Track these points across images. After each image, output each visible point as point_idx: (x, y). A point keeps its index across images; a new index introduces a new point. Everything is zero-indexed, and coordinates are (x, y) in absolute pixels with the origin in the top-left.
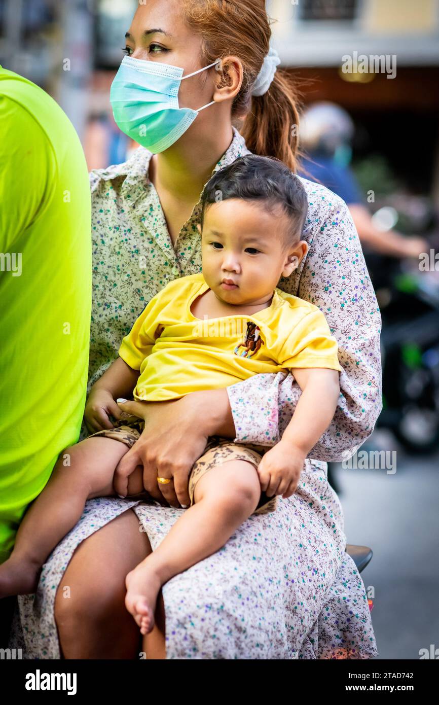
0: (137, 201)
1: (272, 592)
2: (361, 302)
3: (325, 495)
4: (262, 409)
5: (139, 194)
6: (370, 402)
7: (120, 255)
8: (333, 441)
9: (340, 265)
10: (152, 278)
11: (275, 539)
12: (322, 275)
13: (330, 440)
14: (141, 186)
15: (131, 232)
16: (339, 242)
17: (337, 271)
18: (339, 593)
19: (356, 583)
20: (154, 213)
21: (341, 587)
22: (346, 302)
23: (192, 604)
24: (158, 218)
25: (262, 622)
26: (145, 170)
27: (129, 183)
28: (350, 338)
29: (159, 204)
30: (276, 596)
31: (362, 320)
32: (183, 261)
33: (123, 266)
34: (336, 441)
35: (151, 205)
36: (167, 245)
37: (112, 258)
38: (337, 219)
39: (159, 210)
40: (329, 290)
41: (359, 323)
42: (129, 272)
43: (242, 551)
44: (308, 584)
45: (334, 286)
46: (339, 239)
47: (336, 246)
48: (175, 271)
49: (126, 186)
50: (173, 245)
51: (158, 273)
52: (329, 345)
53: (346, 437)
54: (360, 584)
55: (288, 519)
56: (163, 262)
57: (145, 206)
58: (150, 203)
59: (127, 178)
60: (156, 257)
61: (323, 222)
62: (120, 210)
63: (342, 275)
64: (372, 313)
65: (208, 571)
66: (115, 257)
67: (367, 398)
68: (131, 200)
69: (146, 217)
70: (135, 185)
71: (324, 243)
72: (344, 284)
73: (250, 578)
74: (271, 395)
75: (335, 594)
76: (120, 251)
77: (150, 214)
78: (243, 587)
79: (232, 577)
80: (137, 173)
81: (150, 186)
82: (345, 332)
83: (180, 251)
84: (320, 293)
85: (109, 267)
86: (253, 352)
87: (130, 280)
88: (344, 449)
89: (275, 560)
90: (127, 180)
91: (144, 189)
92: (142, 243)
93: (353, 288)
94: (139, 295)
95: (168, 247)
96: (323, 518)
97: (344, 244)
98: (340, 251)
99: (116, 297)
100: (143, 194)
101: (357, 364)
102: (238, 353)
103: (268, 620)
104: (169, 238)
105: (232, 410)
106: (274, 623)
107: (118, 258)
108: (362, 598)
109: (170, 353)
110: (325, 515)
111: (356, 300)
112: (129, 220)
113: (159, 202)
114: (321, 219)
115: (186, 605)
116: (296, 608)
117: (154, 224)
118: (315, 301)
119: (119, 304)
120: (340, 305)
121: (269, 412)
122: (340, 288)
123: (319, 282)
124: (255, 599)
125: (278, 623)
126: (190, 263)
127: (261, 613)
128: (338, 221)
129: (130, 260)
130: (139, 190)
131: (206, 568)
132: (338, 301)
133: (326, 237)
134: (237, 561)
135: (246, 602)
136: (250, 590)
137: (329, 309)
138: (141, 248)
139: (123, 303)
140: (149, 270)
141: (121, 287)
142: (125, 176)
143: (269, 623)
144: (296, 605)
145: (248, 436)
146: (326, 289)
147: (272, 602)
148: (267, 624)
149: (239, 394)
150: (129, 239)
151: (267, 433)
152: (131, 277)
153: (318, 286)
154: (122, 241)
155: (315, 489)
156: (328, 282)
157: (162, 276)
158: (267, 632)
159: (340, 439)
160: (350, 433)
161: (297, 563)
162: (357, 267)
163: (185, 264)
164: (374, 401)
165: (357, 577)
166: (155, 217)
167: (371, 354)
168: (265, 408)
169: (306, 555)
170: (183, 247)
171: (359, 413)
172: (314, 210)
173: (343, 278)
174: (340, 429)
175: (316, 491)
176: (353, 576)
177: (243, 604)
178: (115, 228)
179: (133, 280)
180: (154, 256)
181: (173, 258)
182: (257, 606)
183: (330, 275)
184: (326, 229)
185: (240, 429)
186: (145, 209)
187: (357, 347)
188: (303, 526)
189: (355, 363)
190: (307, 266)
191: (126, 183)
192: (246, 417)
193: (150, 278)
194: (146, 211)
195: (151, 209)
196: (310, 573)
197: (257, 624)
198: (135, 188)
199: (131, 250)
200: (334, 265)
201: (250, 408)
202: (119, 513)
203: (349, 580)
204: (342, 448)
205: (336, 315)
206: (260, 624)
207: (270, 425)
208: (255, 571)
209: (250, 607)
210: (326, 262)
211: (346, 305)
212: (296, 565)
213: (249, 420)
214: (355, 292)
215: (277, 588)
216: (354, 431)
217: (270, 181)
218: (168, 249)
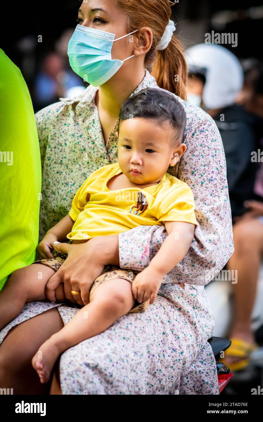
0: (85, 117)
1: (135, 360)
2: (215, 182)
3: (196, 306)
4: (139, 247)
5: (87, 113)
6: (214, 245)
7: (75, 153)
8: (190, 270)
9: (203, 157)
10: (93, 166)
11: (143, 328)
12: (191, 164)
13: (188, 269)
14: (88, 108)
15: (82, 137)
16: (203, 143)
17: (200, 161)
18: (196, 368)
19: (210, 361)
20: (95, 125)
21: (200, 364)
22: (205, 181)
23: (77, 364)
24: (97, 128)
25: (126, 379)
26: (91, 98)
27: (80, 107)
28: (206, 204)
29: (98, 119)
30: (138, 363)
31: (215, 193)
32: (111, 154)
33: (77, 159)
34: (192, 270)
35: (94, 120)
36: (101, 144)
37: (70, 154)
38: (203, 128)
39: (98, 123)
40: (195, 173)
41: (213, 195)
42: (80, 163)
43: (116, 333)
44: (167, 357)
45: (198, 171)
46: (203, 141)
47: (201, 146)
48: (106, 161)
49: (78, 108)
50: (105, 144)
51: (96, 163)
52: (189, 208)
53: (199, 268)
54: (213, 362)
55: (157, 316)
56: (99, 156)
57: (90, 121)
58: (93, 119)
59: (79, 103)
60: (95, 152)
61: (194, 130)
62: (77, 123)
63: (203, 164)
64: (222, 189)
65: (90, 345)
66: (72, 154)
67: (211, 242)
68: (81, 117)
69: (90, 127)
70: (84, 107)
71: (194, 143)
72: (204, 169)
73: (119, 350)
74: (145, 239)
75: (194, 368)
76: (75, 149)
77: (93, 125)
78: (113, 355)
79: (105, 349)
80: (86, 100)
81: (95, 108)
82: (203, 200)
83: (110, 148)
84: (189, 175)
85: (69, 160)
86: (141, 212)
87: (80, 168)
88: (198, 275)
89: (141, 340)
90: (79, 105)
91: (90, 110)
92: (88, 144)
93: (210, 173)
94: (85, 177)
95: (102, 145)
96: (188, 318)
97: (207, 144)
98: (204, 149)
99: (72, 179)
100: (89, 113)
101: (207, 220)
102: (132, 212)
103: (130, 378)
104: (103, 140)
105: (119, 246)
106: (134, 381)
107: (74, 155)
108: (213, 371)
109: (91, 211)
110: (189, 317)
111: (212, 180)
112: (81, 130)
113: (98, 118)
114: (192, 128)
115: (73, 365)
116: (155, 373)
117: (95, 131)
118: (186, 180)
119: (73, 182)
120: (201, 183)
121: (143, 249)
122: (201, 173)
123: (189, 169)
124: (122, 363)
125: (137, 381)
126: (116, 156)
127: (126, 373)
128: (204, 130)
129: (81, 155)
130: (87, 111)
131: (89, 343)
132: (200, 180)
133: (195, 140)
134: (111, 339)
135: (115, 365)
136: (119, 358)
137: (193, 186)
138: (87, 147)
139: (75, 182)
140: (91, 161)
141: (75, 172)
142: (78, 102)
143: (130, 380)
144: (156, 371)
145: (128, 263)
146: (193, 173)
147: (135, 367)
148: (129, 380)
149: (126, 237)
150: (80, 142)
151: (140, 263)
152: (81, 166)
153: (188, 171)
154: (76, 143)
155: (188, 302)
156: (194, 168)
157: (99, 164)
158: (128, 386)
159: (195, 269)
160: (201, 265)
161: (159, 344)
162: (215, 159)
163: (112, 156)
164: (216, 244)
165: (211, 357)
166: (95, 127)
167: (218, 215)
168: (140, 246)
169: (167, 340)
170: (112, 146)
171: (205, 252)
172: (189, 122)
173: (204, 166)
174: (194, 262)
175: (189, 303)
176: (209, 357)
177: (113, 366)
178: (72, 135)
179: (82, 168)
180: (94, 152)
181: (105, 152)
182: (123, 368)
183: (196, 164)
184: (196, 134)
185: (122, 259)
186: (90, 122)
187: (208, 209)
188: (169, 322)
189: (206, 220)
190: (182, 158)
191: (78, 107)
192: (128, 251)
193: (92, 166)
194: (90, 124)
195: (94, 122)
196: (169, 352)
197: (122, 380)
198: (84, 110)
199: (81, 149)
200: (199, 158)
201: (131, 246)
202: (45, 310)
203: (206, 360)
204: (196, 275)
205: (198, 189)
206: (124, 380)
207: (143, 257)
208: (123, 346)
209: (118, 368)
210: (194, 155)
211: (204, 183)
212: (158, 345)
213: (129, 253)
214: (211, 175)
215: (140, 358)
216: (204, 264)
217: (161, 105)
218: (101, 147)
